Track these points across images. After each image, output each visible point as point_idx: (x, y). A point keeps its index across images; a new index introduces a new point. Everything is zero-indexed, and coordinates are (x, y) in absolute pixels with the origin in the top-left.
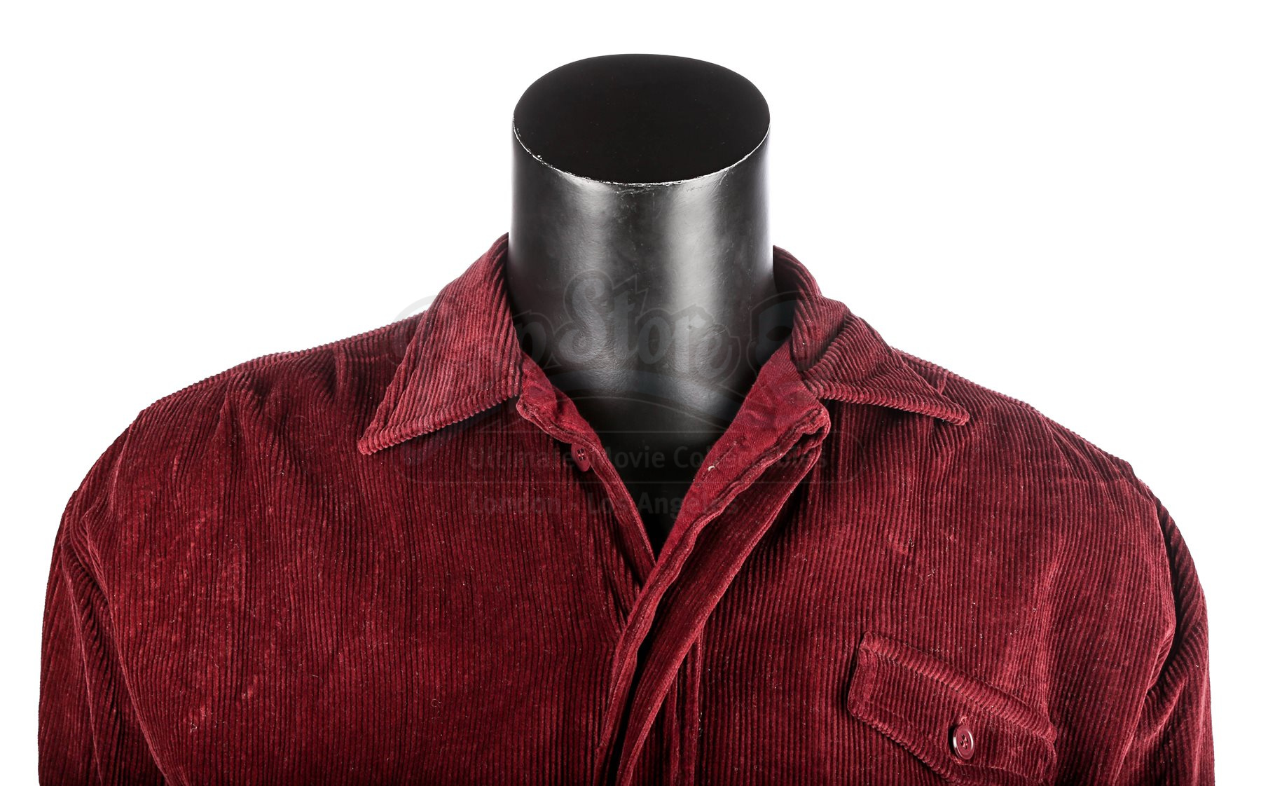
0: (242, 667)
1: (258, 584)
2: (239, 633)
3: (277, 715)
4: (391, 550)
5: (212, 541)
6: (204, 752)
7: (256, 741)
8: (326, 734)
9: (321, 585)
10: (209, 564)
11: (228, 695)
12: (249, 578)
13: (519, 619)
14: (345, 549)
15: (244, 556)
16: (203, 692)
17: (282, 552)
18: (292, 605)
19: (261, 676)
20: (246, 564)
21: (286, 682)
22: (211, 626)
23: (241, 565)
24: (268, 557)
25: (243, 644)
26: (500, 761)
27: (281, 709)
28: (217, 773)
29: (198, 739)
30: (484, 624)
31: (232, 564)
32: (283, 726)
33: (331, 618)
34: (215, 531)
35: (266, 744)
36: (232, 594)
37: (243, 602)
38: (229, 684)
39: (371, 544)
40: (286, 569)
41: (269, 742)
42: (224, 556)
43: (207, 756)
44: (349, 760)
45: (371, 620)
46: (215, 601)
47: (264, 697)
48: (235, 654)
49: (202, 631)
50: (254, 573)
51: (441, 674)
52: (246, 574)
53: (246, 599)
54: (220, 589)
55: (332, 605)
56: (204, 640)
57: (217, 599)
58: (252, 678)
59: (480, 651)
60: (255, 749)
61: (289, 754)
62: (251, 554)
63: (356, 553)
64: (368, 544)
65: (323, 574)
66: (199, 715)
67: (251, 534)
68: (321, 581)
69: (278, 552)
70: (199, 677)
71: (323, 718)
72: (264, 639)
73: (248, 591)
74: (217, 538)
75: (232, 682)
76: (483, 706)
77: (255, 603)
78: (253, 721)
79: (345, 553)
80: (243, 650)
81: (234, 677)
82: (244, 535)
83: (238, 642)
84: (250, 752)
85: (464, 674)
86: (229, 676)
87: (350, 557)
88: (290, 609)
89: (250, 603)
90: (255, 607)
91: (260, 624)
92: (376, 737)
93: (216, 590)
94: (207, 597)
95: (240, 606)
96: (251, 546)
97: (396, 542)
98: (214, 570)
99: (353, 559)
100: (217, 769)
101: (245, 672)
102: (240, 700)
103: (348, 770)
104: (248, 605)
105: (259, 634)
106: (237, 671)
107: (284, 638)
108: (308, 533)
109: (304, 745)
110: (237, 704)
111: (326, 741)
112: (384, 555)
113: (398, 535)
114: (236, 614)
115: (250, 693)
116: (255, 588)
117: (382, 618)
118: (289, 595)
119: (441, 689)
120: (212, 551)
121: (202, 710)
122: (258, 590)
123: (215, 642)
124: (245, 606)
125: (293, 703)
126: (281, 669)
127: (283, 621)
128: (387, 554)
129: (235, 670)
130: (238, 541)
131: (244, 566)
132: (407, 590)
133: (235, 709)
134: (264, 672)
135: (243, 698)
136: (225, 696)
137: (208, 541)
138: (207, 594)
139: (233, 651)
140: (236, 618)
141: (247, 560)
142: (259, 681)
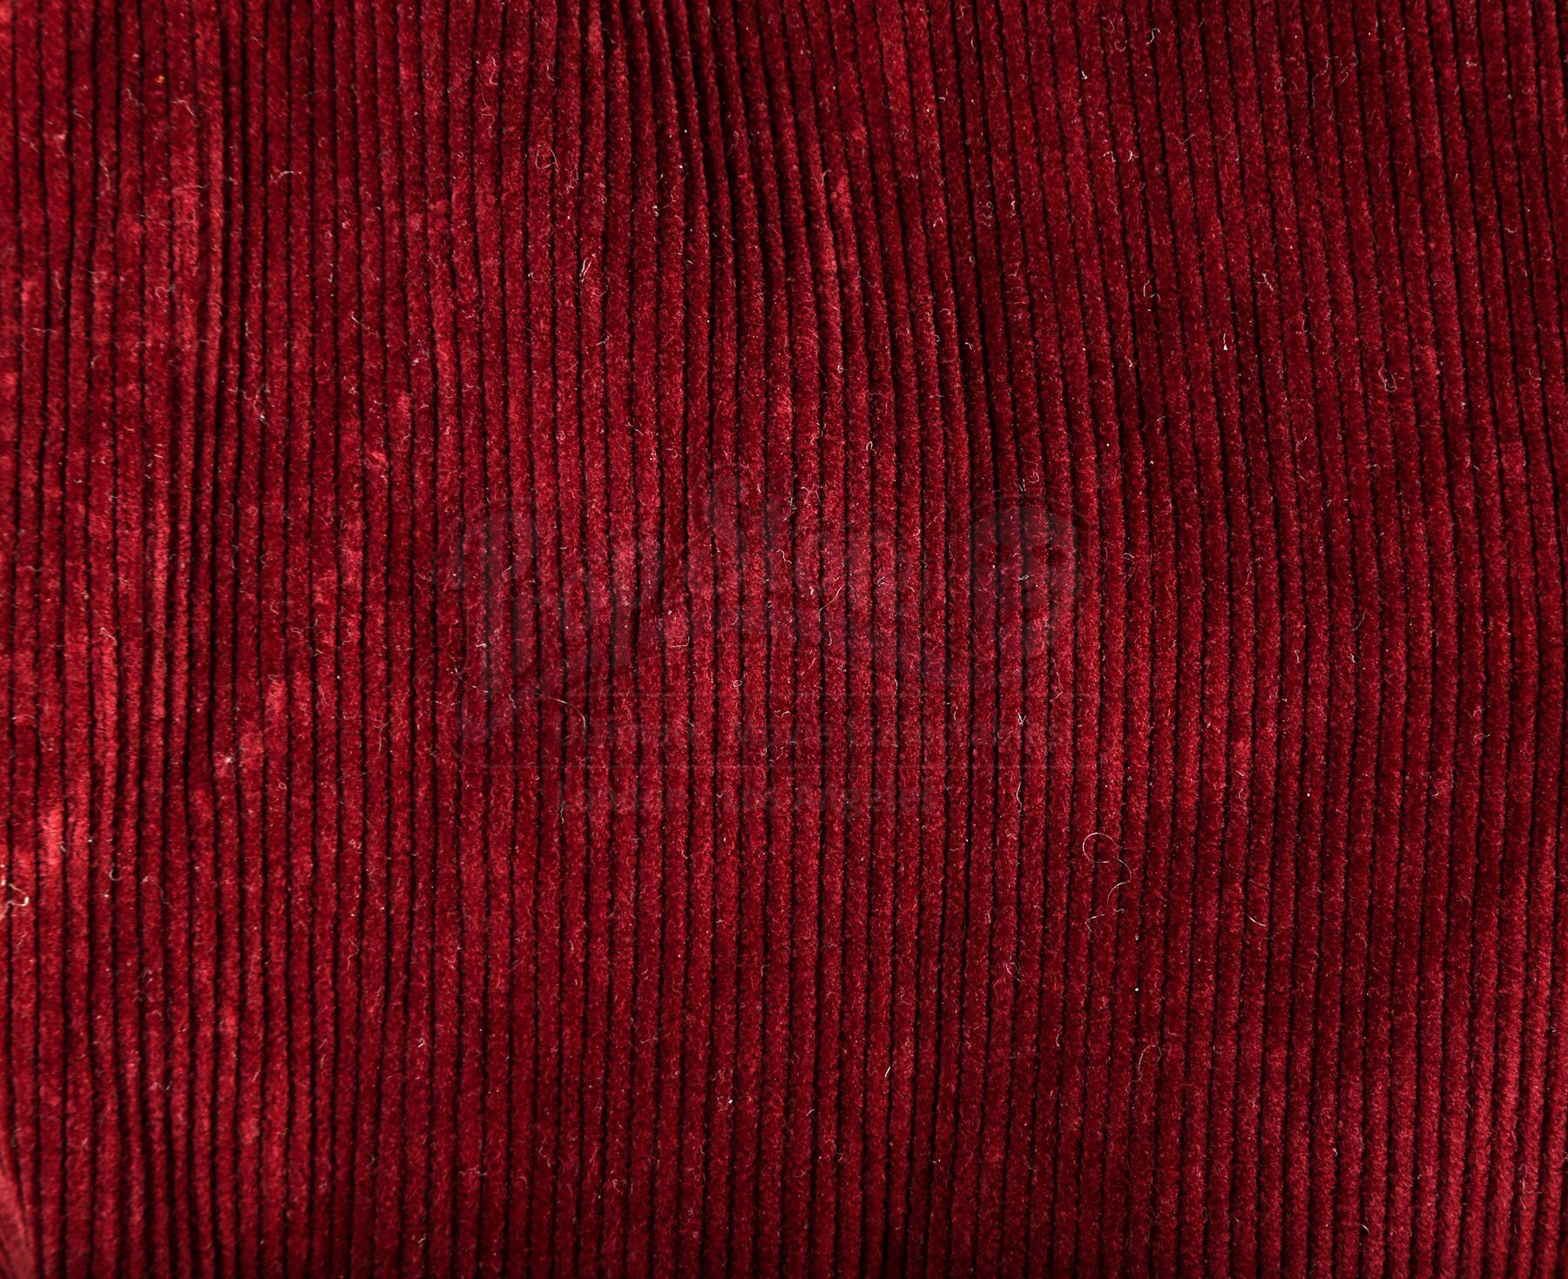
0: (212, 636)
1: (277, 276)
2: (196, 490)
3: (375, 853)
4: (884, 166)
5: (70, 79)
6: (66, 1007)
7: (278, 957)
8: (600, 947)
9: (593, 315)
10: (59, 182)
11: (157, 757)
12: (237, 252)
13: (1481, 513)
14: (687, 159)
15: (216, 156)
16: (50, 747)
17: (400, 151)
18: (446, 385)
19: (301, 682)
20: (227, 188)
21: (411, 714)
22: (78, 455)
23: (204, 196)
24: (324, 163)
25: (215, 540)
26: (1417, 1123)
27: (389, 827)
28: (122, 1094)
29: (37, 948)
30: (1327, 526)
31: (168, 189)
32: (399, 895)
33: (637, 460)
34: (84, 35)
35: (324, 970)
36: (172, 317)
37: (212, 356)
38: (159, 711)
39: (789, 133)
40: (415, 223)
41: (336, 964)
42: (129, 148)
43: (78, 1023)
44: (712, 1069)
45: (824, 476)
46: (90, 347)
47: (316, 772)
48: (182, 579)
49: (31, 476)
50: (257, 229)
51: (1128, 729)
52: (227, 229)
53: (224, 341)
54: (114, 295)
55: (649, 404)
56: (39, 516)
57: (102, 338)
58: (263, 689)
59: (1309, 639)
60: (277, 988)
61: (433, 1018)
62: (245, 147)
63: (732, 176)
64: (776, 135)
65: (604, 264)
66: (38, 846)
67: (244, 52)
68: (595, 294)
69: (377, 147)
70: (28, 679)
71: (587, 880)
72: (310, 519)
73: (234, 309)
74: (93, 65)
75: (168, 704)
76: (1326, 877)
77: (264, 363)
78: (265, 870)
79: (690, 173)
80: (214, 565)
81: (180, 682)
82: (214, 62)
83: (194, 529)
84: (255, 1001)
85: (1233, 733)
86: (158, 676)
87: (713, 195)
88: (435, 400)
89: (243, 361)
90: (262, 377)
91: (288, 453)
92: (833, 971)
93: (91, 298)
94: (48, 324)
95: (201, 373)
96: (246, 105)
97: (903, 133)
98: (82, 206)
99: (725, 201)
100: (119, 1078)
101: (225, 664)
102: (211, 783)
103: (709, 1110)
104: (233, 369)
105: (287, 496)
106: (191, 653)
107: (404, 525)
108: (532, 76)
109: (500, 984)
110: (199, 797)
111: (602, 979)
112: (853, 190)
113: (915, 103)
114: (188, 408)
115: (251, 747)
116: (265, 295)
117: (873, 476)
118: (432, 343)
119: (1128, 789)
120: (71, 124)
121: (51, 824)
122: (278, 304)
123: (99, 526)
124: (223, 374)
125: (449, 804)
126: (389, 656)
127: (400, 449)
128: (864, 185)
129: (182, 650)
130: (192, 87)
131: (216, 200)
132: (964, 352)
133: (190, 817)
134: (314, 664)
135: (221, 773)
136: (143, 763)
137: (54, 78)
138: (47, 311)
139: (172, 570)
140: (187, 427)
141: (228, 169)
142: (290, 699)
